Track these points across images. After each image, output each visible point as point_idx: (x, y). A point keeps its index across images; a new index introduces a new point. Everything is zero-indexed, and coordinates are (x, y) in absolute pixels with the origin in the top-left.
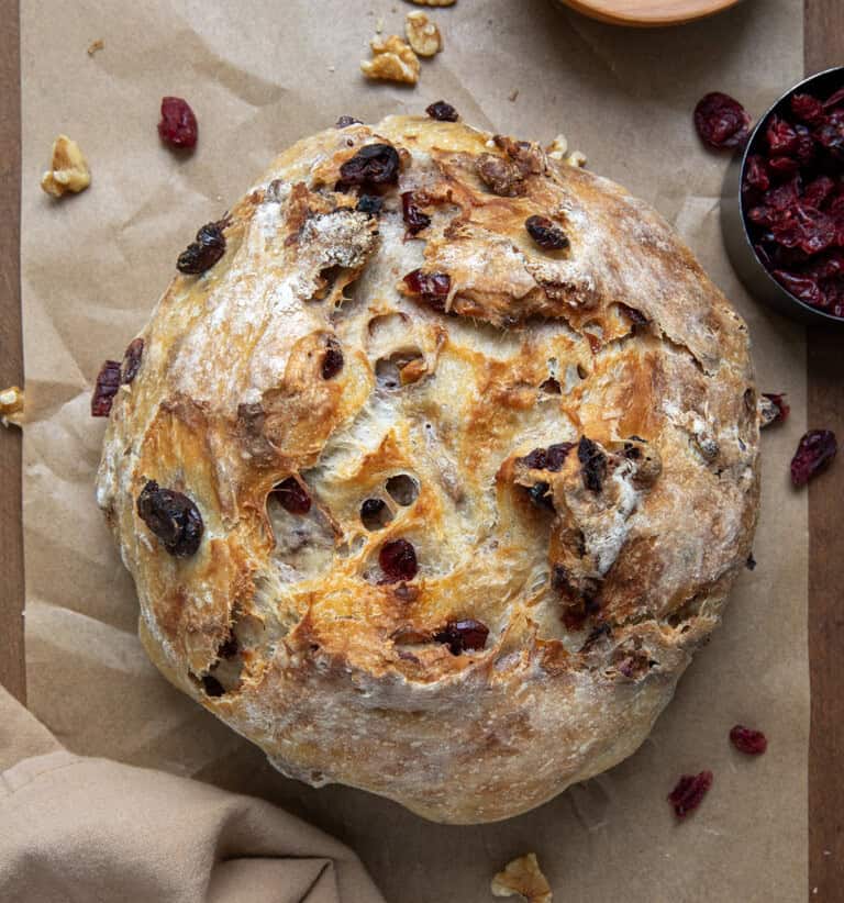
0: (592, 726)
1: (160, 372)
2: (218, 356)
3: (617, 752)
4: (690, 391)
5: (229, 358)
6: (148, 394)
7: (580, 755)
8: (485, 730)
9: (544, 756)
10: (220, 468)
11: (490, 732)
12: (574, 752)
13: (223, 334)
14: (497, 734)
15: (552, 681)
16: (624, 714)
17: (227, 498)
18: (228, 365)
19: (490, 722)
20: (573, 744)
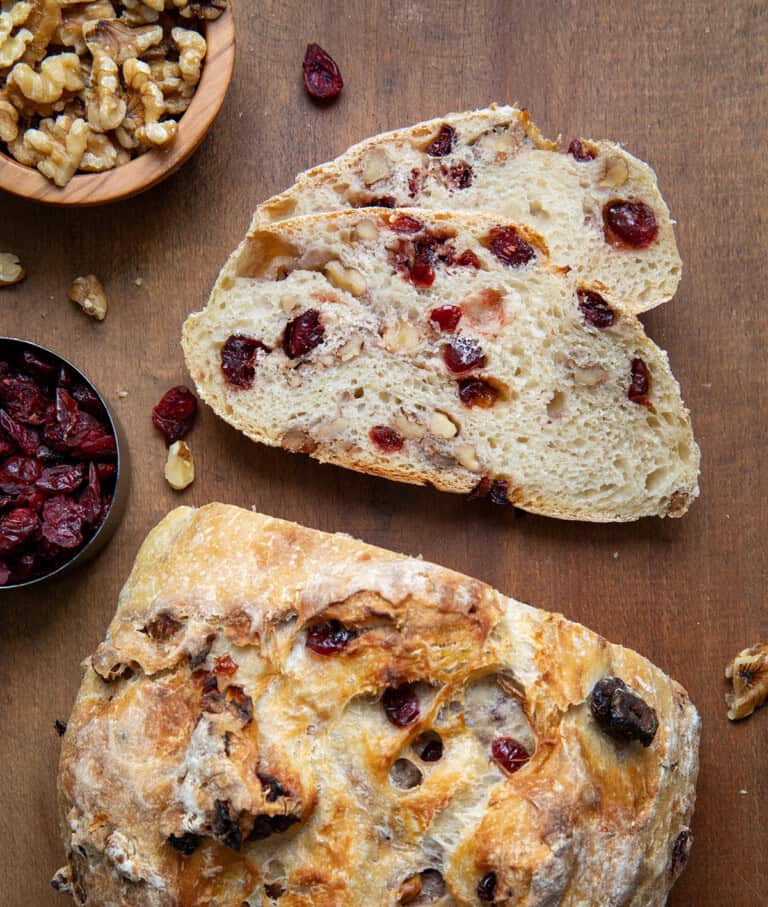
0: (194, 562)
1: (652, 848)
2: (600, 876)
3: (166, 534)
4: (140, 900)
5: (588, 878)
6: (661, 826)
7: (202, 531)
8: (298, 548)
9: (238, 528)
10: (582, 770)
11: (293, 546)
12: (209, 534)
13: (597, 899)
14: (286, 545)
15: (239, 604)
16: (165, 576)
17: (572, 744)
18: (588, 870)
19: (295, 556)
20: (211, 543)
